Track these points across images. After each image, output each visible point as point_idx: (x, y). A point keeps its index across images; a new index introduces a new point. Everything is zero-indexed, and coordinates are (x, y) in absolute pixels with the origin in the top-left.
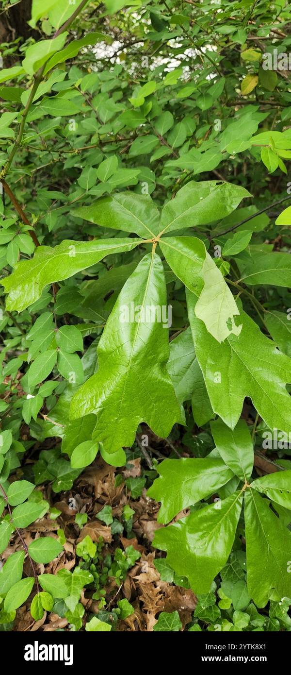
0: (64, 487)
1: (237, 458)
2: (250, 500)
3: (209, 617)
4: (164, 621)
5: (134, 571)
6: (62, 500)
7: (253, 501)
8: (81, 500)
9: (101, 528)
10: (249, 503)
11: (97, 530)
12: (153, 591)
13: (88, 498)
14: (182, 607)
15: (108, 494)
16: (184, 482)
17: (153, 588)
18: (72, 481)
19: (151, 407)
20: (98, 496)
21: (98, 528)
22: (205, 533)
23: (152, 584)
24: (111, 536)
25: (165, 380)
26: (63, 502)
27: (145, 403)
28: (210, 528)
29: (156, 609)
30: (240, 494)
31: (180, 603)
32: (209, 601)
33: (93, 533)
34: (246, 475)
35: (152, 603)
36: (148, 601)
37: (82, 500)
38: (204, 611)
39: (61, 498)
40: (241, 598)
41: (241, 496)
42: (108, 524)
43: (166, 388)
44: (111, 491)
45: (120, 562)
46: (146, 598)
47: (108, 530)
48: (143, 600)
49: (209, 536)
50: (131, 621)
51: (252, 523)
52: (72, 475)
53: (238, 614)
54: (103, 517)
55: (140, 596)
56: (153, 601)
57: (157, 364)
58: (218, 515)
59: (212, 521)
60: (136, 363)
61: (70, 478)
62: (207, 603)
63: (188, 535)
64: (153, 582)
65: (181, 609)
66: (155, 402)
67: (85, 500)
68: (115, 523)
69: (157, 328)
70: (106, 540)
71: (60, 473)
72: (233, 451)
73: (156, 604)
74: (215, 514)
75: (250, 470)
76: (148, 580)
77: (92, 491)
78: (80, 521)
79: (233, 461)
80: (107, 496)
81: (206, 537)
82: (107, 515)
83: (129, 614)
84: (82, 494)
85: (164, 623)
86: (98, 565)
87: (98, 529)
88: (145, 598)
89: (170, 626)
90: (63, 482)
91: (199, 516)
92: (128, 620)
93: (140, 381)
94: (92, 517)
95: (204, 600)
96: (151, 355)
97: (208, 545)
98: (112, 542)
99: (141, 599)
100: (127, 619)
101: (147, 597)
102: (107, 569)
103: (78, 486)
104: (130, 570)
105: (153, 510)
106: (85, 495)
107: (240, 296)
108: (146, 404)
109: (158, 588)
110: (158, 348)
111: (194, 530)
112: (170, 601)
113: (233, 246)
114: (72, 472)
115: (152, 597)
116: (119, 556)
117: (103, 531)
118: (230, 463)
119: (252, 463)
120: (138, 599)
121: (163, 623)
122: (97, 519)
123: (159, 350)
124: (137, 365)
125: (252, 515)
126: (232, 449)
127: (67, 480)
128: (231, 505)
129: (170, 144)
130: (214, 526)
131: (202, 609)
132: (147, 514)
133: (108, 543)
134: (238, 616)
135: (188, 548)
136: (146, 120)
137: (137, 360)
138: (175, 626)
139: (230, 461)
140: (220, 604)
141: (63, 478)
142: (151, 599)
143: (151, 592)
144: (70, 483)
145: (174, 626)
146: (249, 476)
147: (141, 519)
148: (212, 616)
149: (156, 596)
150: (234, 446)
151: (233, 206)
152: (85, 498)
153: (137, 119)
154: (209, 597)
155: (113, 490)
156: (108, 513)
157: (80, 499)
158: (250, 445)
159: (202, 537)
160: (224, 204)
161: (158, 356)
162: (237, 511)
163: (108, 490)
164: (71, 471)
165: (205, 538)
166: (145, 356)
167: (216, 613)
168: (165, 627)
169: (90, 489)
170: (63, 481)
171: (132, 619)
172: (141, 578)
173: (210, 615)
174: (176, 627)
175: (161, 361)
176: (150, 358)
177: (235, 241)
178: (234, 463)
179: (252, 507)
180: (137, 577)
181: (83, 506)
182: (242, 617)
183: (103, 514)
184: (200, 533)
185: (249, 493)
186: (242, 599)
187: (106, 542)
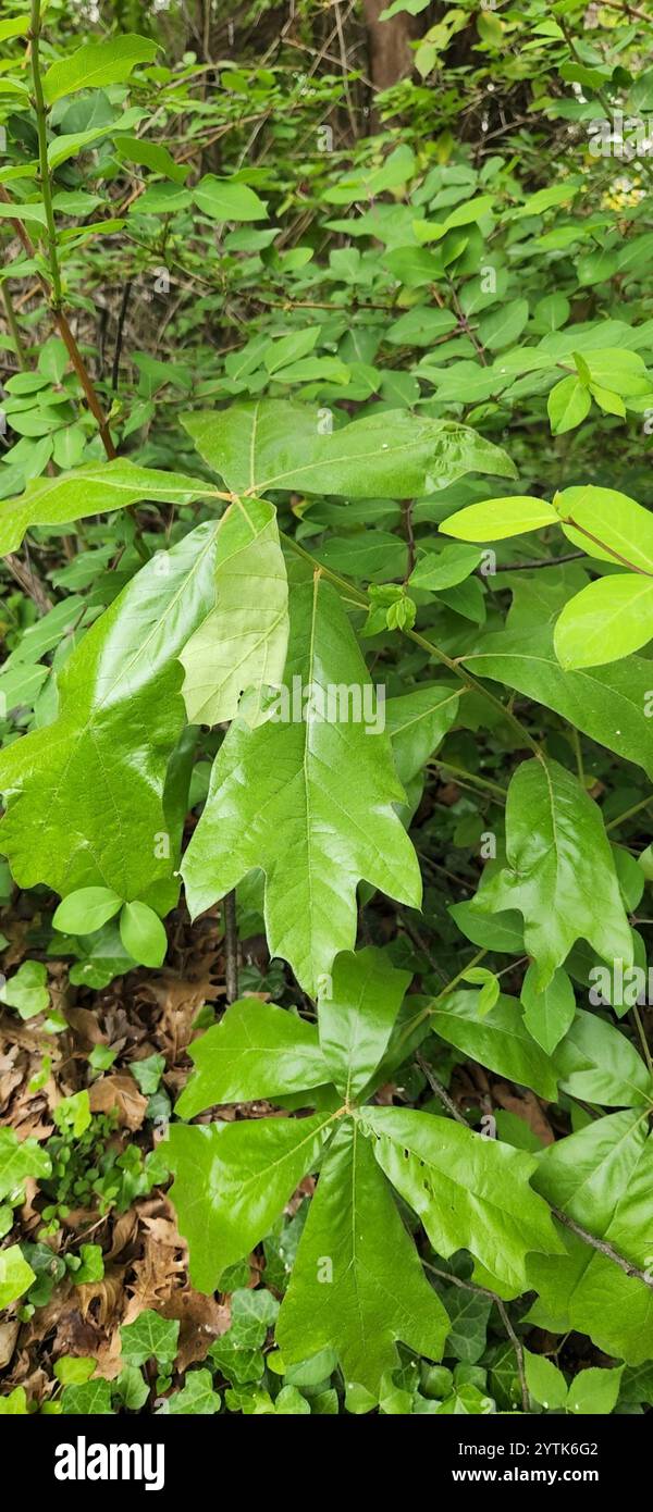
0: (91, 980)
1: (347, 1043)
2: (346, 1145)
3: (237, 1369)
4: (146, 1328)
5: (151, 1206)
6: (96, 1009)
7: (352, 1149)
8: (125, 1026)
9: (134, 1096)
10: (340, 1148)
11: (123, 1095)
12: (167, 1263)
13: (140, 1028)
14: (206, 1327)
15: (175, 1034)
16: (247, 1050)
17: (171, 1258)
18: (111, 974)
19: (112, 827)
20: (159, 1033)
21: (129, 1093)
22: (247, 1171)
23: (174, 1250)
24: (142, 1119)
25: (151, 782)
26: (95, 1014)
27: (101, 813)
28: (260, 1165)
29: (150, 1299)
30: (328, 1121)
31: (207, 1317)
32: (249, 1337)
33: (113, 1098)
34: (352, 1086)
35: (149, 1285)
36: (146, 1278)
37: (128, 1025)
38: (232, 1352)
39: (95, 1004)
40: (309, 1363)
41: (330, 1125)
42: (144, 1091)
43: (150, 799)
44: (183, 1031)
45: (128, 1176)
46: (147, 1270)
47: (142, 1105)
48: (137, 1272)
49: (251, 1180)
50: (88, 1295)
51: (331, 1192)
52: (118, 965)
53: (291, 1395)
54: (142, 1074)
55: (138, 1262)
56: (156, 1282)
57: (147, 745)
58: (278, 1146)
59: (264, 1154)
60: (101, 727)
61: (110, 969)
62: (244, 1338)
63: (217, 1162)
64: (177, 1249)
65: (204, 1330)
66: (124, 820)
67: (133, 1028)
68: (159, 1096)
69: (169, 672)
70: (128, 1122)
71: (98, 950)
72: (345, 1023)
73: (157, 1292)
74: (275, 1141)
75: (363, 1079)
76: (168, 1237)
77: (156, 1019)
78: (99, 1060)
79: (337, 1046)
80: (171, 1038)
81: (243, 1180)
82: (152, 1074)
83: (91, 1280)
84: (133, 1013)
85: (146, 1333)
86: (85, 1159)
87: (126, 1094)
88: (144, 1269)
89: (155, 1344)
90: (96, 970)
91: (246, 1132)
92: (83, 1289)
93: (98, 766)
94: (122, 1063)
95: (242, 1331)
96: (138, 722)
97: (241, 1197)
98: (138, 1131)
99: (136, 1266)
100: (84, 1286)
101: (149, 1270)
102: (98, 1175)
103: (136, 997)
104: (142, 1200)
105: (252, 1111)
106: (138, 1020)
107: (460, 697)
108: (102, 816)
109: (180, 1264)
110: (158, 714)
111: (229, 1158)
112: (186, 1300)
113: (436, 571)
114: (120, 960)
115: (159, 1275)
116: (130, 1161)
117: (134, 1102)
118: (328, 1047)
119: (372, 1067)
120: (131, 1264)
121: (142, 1332)
122: (130, 1074)
123: (160, 718)
124: (104, 730)
125: (337, 1177)
126: (347, 1019)
127: (104, 968)
128: (306, 1136)
129: (481, 340)
130: (265, 1164)
131: (231, 1345)
132: (234, 1111)
133: (129, 1129)
134: (289, 1399)
135: (204, 1185)
136: (443, 274)
137: (104, 720)
138: (162, 1350)
139: (331, 1043)
140: (271, 1357)
141: (98, 963)
142: (154, 1276)
143: (163, 1264)
144: (106, 977)
145: (161, 1348)
146: (357, 1091)
147: (217, 1115)
148: (244, 1370)
149: (167, 1277)
150: (353, 1014)
151: (440, 481)
152: (135, 1024)
153: (423, 269)
154: (255, 1330)
155: (187, 1032)
156: (156, 1072)
157: (125, 1021)
158: (386, 1027)
159: (238, 1177)
160: (424, 471)
161: (153, 730)
162: (311, 1154)
163: (177, 1027)
164: (121, 956)
165: (241, 1182)
166: (125, 721)
167: (253, 1369)
168: (143, 1340)
169: (156, 1014)
170: (98, 968)
171: (94, 1292)
172: (157, 1227)
173: (240, 1367)
174: (165, 1353)
175: (159, 743)
176: (134, 726)
177: (443, 563)
178: (337, 1050)
179: (343, 1161)
180: (149, 1222)
181: (123, 1037)
182: (294, 1405)
183: (144, 1068)
184: (237, 1168)
185: (349, 1129)
186: (310, 1367)
187: (128, 1125)
